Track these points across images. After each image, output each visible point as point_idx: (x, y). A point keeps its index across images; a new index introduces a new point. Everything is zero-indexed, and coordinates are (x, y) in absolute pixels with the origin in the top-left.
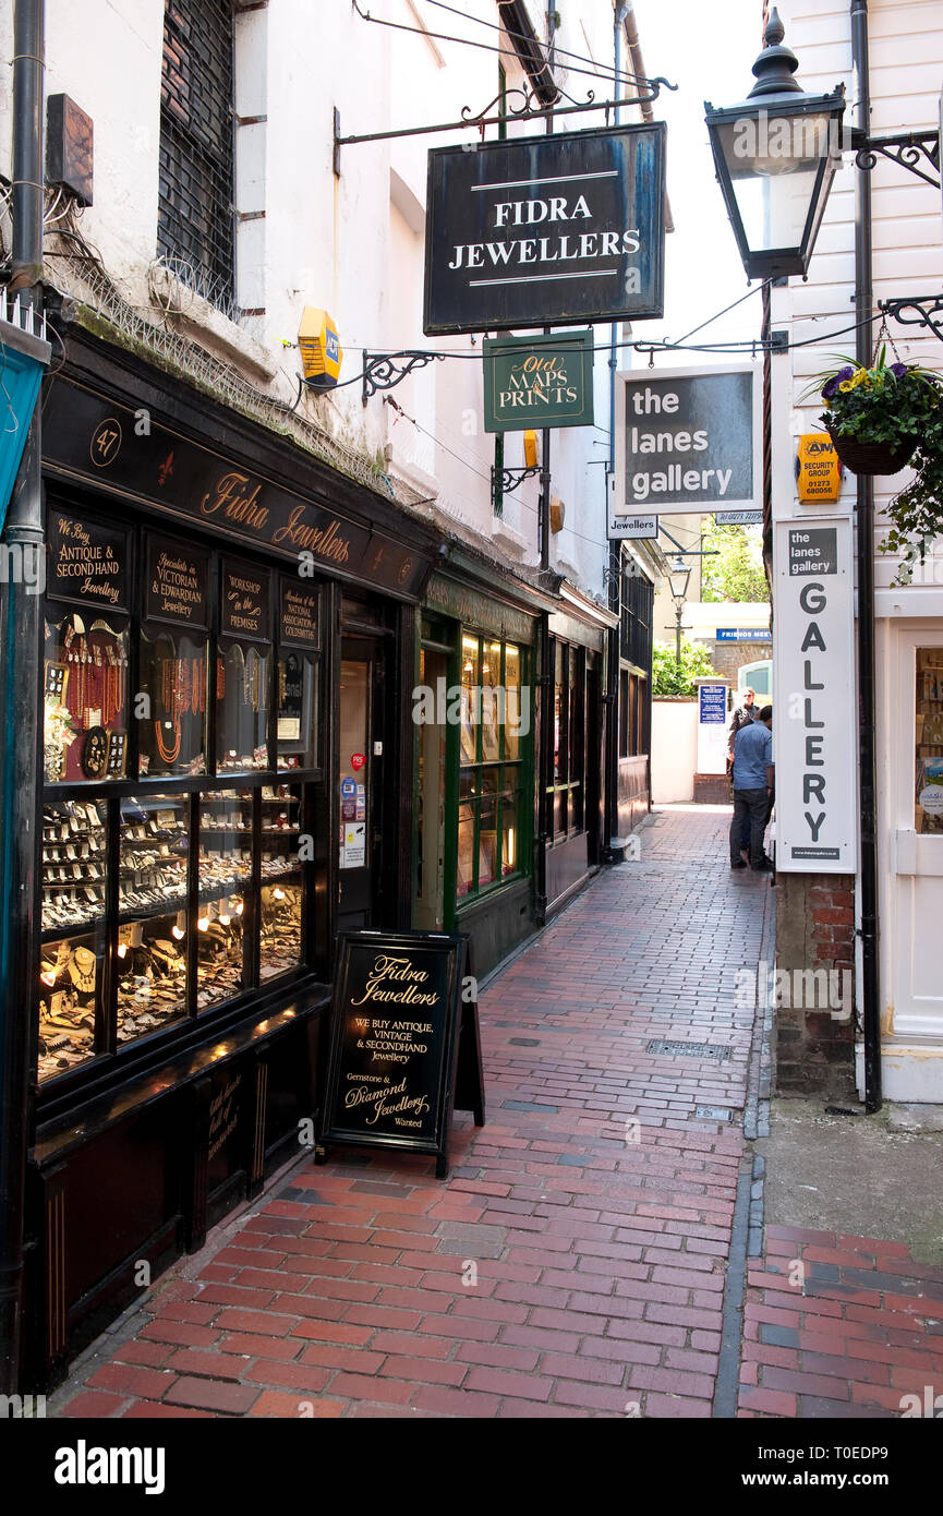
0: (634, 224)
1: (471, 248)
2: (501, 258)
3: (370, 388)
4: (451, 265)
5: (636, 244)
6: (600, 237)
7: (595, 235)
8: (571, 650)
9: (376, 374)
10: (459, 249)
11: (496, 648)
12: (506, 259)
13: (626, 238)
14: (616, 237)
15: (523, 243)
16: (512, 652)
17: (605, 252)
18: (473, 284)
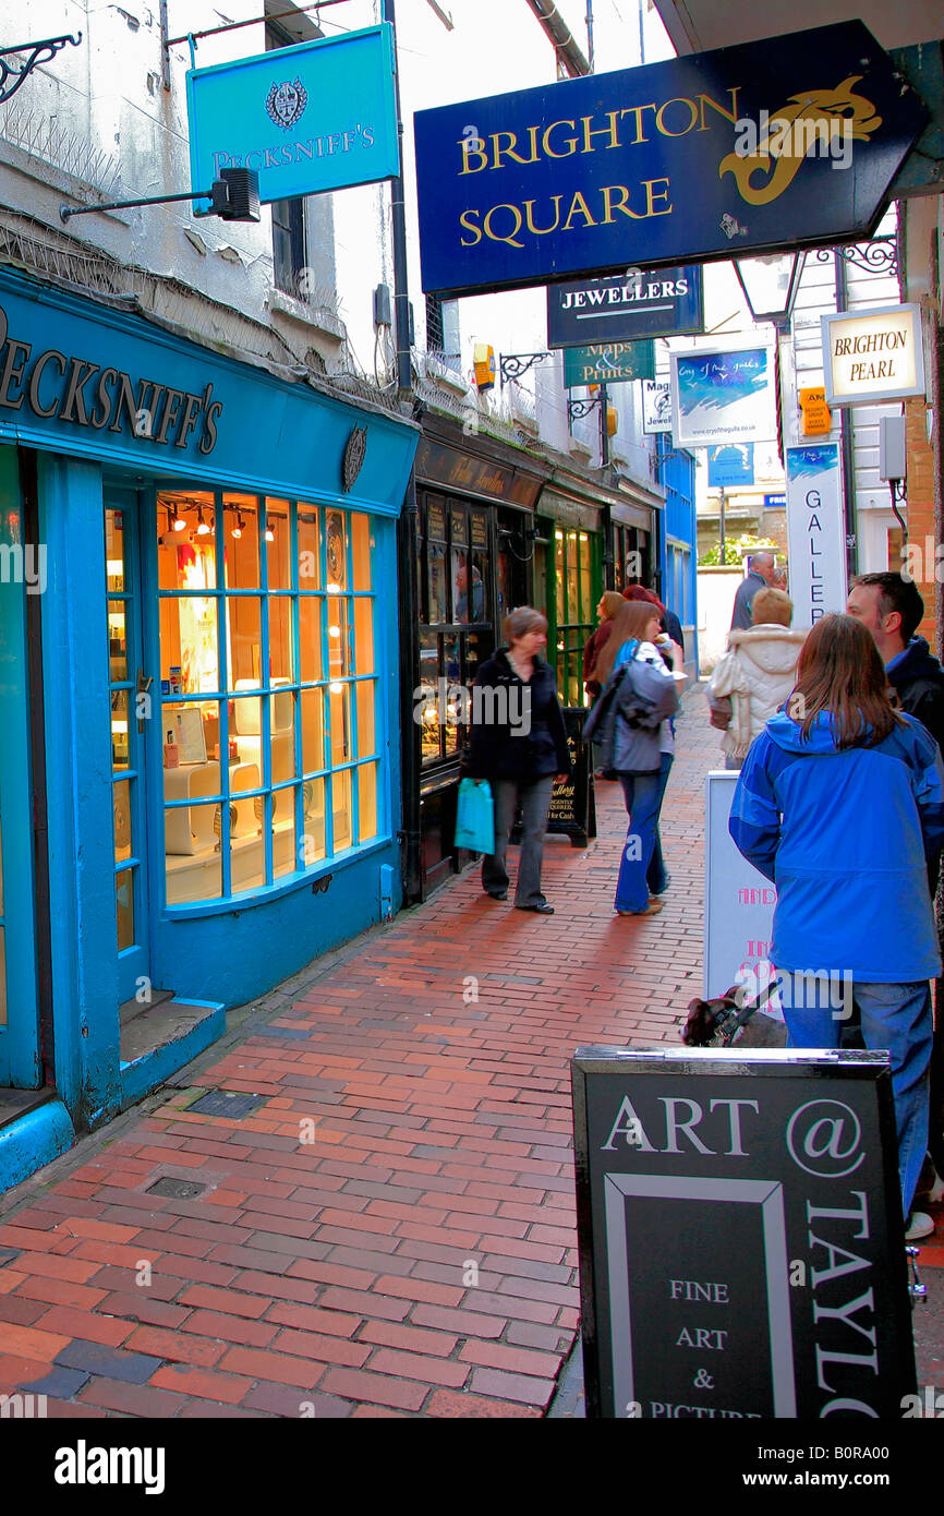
0: (682, 276)
1: (577, 295)
2: (596, 301)
3: (505, 378)
4: (564, 306)
5: (685, 289)
6: (661, 286)
7: (658, 285)
8: (625, 532)
9: (509, 368)
10: (569, 296)
11: (573, 537)
12: (600, 301)
13: (678, 286)
14: (671, 285)
15: (611, 291)
16: (583, 538)
17: (665, 295)
18: (579, 317)
